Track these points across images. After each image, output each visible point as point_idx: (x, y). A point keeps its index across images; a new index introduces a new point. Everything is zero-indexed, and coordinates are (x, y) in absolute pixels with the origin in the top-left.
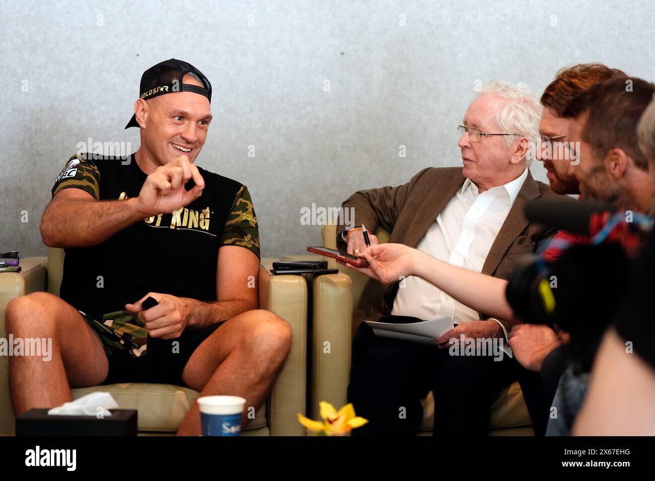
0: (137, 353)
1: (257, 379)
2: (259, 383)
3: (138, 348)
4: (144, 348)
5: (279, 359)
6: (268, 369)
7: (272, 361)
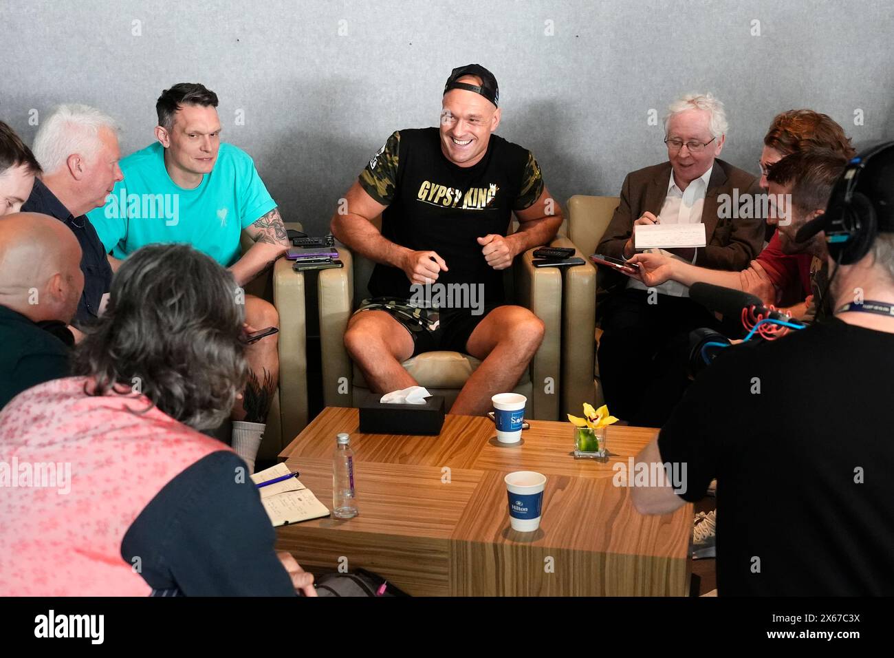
0: (433, 327)
1: (518, 362)
2: (518, 365)
3: (433, 324)
4: (437, 323)
5: (534, 348)
6: (525, 356)
7: (529, 350)
